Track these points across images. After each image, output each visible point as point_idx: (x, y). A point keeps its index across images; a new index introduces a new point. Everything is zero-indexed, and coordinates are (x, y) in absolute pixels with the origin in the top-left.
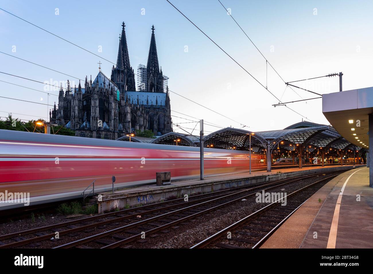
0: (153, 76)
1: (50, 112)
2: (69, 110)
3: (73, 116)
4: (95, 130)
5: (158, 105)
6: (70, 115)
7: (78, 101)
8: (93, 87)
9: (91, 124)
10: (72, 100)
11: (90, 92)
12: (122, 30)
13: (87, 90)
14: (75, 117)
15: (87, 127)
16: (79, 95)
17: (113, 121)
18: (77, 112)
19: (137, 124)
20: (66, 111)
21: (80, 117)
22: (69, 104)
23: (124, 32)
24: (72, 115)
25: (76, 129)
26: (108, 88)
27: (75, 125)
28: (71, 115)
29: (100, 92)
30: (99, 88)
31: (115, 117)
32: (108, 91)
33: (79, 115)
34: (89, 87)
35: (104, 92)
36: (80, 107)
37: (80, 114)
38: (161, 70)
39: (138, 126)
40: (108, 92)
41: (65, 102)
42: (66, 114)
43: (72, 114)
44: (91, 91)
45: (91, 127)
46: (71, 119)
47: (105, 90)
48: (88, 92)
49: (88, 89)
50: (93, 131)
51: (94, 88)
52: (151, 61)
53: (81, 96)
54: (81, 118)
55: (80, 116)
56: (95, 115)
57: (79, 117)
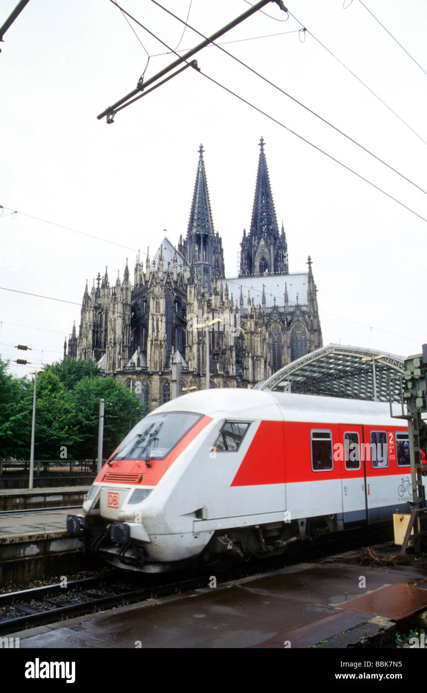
0: (266, 243)
1: (65, 344)
2: (103, 329)
3: (113, 341)
4: (156, 373)
5: (289, 304)
6: (106, 340)
7: (123, 306)
8: (151, 273)
9: (148, 358)
10: (112, 305)
11: (145, 285)
12: (198, 159)
13: (138, 282)
14: (115, 343)
15: (141, 365)
16: (124, 292)
17: (195, 348)
18: (119, 331)
19: (248, 354)
20: (97, 332)
21: (125, 344)
22: (104, 316)
23: (201, 162)
24: (111, 339)
25: (118, 372)
26: (182, 270)
27: (114, 364)
28: (109, 339)
29: (167, 282)
30: (165, 273)
31: (201, 338)
32: (181, 278)
33: (123, 338)
34: (144, 275)
35: (174, 282)
36: (127, 318)
37: (125, 337)
38: (283, 229)
39: (250, 359)
40: (181, 281)
41: (96, 312)
42: (97, 338)
43: (110, 336)
44: (146, 282)
45: (148, 365)
46: (108, 348)
47: (175, 278)
48: (141, 285)
49: (141, 278)
50: (152, 375)
51: (153, 275)
52: (260, 211)
53: (130, 294)
54: (126, 347)
55: (125, 340)
56: (157, 336)
57: (123, 343)
